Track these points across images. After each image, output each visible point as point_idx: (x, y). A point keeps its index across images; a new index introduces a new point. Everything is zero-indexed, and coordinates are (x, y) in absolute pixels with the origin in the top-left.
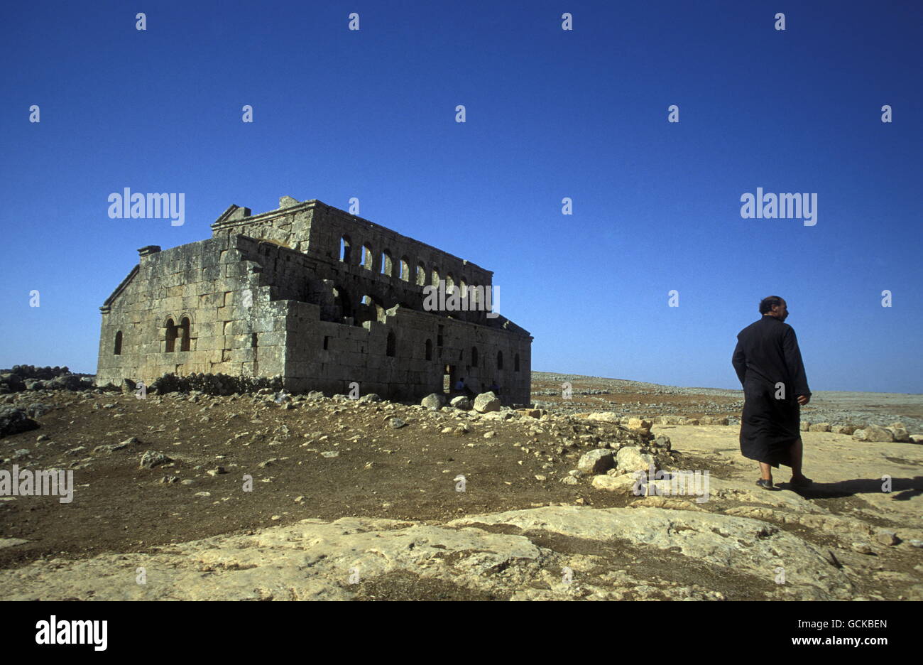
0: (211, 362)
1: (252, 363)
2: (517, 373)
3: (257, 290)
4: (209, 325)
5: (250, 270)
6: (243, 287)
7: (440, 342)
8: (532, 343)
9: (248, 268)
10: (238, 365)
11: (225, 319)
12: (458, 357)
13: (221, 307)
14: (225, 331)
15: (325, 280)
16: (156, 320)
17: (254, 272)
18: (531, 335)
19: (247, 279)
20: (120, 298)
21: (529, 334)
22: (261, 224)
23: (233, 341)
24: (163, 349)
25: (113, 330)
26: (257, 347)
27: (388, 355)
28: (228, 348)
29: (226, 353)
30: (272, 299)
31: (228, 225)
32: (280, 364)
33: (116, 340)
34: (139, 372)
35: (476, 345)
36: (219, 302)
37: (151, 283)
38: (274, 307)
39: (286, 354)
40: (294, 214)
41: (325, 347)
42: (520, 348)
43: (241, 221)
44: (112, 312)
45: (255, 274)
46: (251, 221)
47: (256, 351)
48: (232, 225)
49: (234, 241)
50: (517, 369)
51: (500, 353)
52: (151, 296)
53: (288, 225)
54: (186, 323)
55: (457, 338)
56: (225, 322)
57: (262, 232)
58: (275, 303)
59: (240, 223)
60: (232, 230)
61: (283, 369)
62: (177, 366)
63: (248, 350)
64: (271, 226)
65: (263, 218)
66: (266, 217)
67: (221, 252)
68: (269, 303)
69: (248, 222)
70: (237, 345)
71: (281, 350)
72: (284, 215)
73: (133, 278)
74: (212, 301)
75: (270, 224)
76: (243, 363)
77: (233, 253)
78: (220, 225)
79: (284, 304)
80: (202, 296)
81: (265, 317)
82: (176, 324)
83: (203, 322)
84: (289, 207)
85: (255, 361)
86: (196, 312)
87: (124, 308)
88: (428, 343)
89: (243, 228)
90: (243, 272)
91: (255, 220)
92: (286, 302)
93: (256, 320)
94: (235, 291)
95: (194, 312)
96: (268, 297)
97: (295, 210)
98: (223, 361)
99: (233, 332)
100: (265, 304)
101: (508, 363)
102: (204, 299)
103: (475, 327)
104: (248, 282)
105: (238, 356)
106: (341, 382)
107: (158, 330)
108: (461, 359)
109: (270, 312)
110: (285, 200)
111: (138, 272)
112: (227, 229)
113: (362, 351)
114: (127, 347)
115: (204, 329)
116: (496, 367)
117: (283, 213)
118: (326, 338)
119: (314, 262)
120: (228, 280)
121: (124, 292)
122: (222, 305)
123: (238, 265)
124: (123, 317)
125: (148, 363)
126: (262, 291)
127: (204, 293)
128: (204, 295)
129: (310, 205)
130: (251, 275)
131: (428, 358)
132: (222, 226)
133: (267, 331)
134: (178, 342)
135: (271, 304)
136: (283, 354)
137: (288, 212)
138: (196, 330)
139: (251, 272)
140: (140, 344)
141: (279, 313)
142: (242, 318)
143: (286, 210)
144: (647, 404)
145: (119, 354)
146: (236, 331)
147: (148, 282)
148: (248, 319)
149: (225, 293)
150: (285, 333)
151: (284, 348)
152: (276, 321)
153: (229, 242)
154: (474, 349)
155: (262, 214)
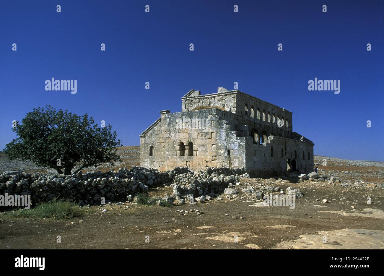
0: (206, 161)
1: (228, 162)
2: (309, 161)
3: (229, 133)
4: (204, 146)
5: (224, 124)
6: (221, 131)
7: (285, 150)
8: (314, 147)
9: (223, 123)
10: (221, 162)
11: (212, 144)
12: (291, 156)
13: (210, 138)
14: (213, 148)
15: (246, 125)
16: (174, 142)
17: (227, 125)
18: (313, 143)
19: (223, 128)
20: (151, 132)
21: (312, 142)
22: (209, 99)
23: (217, 153)
24: (179, 155)
25: (148, 145)
26: (230, 155)
27: (271, 156)
28: (215, 155)
29: (214, 158)
30: (237, 136)
31: (191, 98)
32: (243, 163)
33: (150, 149)
34: (165, 164)
35: (296, 149)
36: (208, 136)
37: (168, 126)
38: (238, 140)
39: (246, 159)
40: (226, 95)
41: (255, 155)
42: (310, 149)
43: (197, 97)
44: (146, 137)
45: (227, 126)
46: (203, 97)
47: (230, 157)
48: (192, 98)
49: (214, 111)
50: (309, 159)
51: (303, 152)
52: (170, 131)
53: (223, 100)
54: (191, 144)
55: (290, 147)
56: (212, 145)
57: (210, 102)
58: (239, 138)
59: (197, 98)
60: (193, 100)
61: (245, 165)
62: (187, 162)
63: (226, 157)
64: (214, 100)
65: (210, 96)
66: (211, 96)
67: (208, 115)
68: (235, 138)
69: (201, 97)
70: (219, 154)
71: (243, 157)
72: (221, 96)
73: (158, 123)
74: (205, 135)
75: (214, 99)
76: (223, 162)
77: (214, 116)
78: (186, 98)
79: (243, 139)
80: (199, 133)
81: (234, 143)
82: (185, 144)
83: (200, 144)
84: (224, 92)
85: (230, 161)
86: (196, 139)
87: (153, 136)
88: (282, 151)
89: (199, 100)
90: (221, 124)
91: (205, 97)
92: (244, 138)
93: (229, 144)
94: (217, 132)
95: (195, 140)
96: (235, 135)
97: (226, 94)
98: (212, 160)
99: (217, 149)
100: (233, 138)
101: (306, 157)
102: (200, 135)
103: (296, 141)
104: (224, 129)
105: (220, 158)
106: (259, 169)
107: (175, 147)
108: (292, 156)
109: (236, 142)
110: (221, 89)
111: (160, 121)
112: (190, 100)
113: (264, 155)
114: (157, 153)
115: (201, 147)
116: (302, 159)
117: (220, 95)
118: (255, 150)
119: (238, 117)
120: (213, 127)
121: (153, 129)
122: (211, 137)
123: (218, 121)
124: (153, 140)
125: (170, 160)
126: (231, 133)
127: (200, 132)
128: (200, 133)
129: (235, 92)
130: (225, 126)
131: (282, 157)
132: (187, 99)
133: (235, 149)
134: (187, 152)
135: (236, 138)
136: (244, 159)
137: (223, 94)
138: (197, 147)
139: (225, 125)
140: (164, 152)
141: (241, 142)
142: (221, 143)
143: (222, 93)
144: (343, 172)
145: (152, 155)
146: (218, 148)
147: (167, 126)
148: (225, 144)
149: (212, 133)
150: (245, 150)
151: (244, 156)
152: (240, 146)
153: (212, 111)
154: (295, 151)
155: (209, 95)
